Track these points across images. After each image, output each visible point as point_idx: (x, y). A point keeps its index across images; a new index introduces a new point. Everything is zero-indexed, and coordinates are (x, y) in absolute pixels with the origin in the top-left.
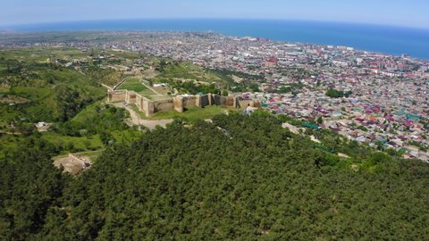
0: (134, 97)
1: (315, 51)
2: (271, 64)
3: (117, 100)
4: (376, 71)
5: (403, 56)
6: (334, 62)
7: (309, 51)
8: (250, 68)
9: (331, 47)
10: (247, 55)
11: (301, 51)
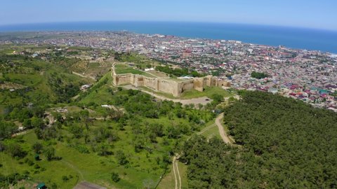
0: (141, 79)
1: (214, 44)
2: (188, 55)
3: (124, 83)
4: (268, 58)
5: (280, 47)
6: (234, 52)
7: (209, 44)
8: (174, 58)
9: (224, 41)
10: (164, 48)
11: (203, 44)
